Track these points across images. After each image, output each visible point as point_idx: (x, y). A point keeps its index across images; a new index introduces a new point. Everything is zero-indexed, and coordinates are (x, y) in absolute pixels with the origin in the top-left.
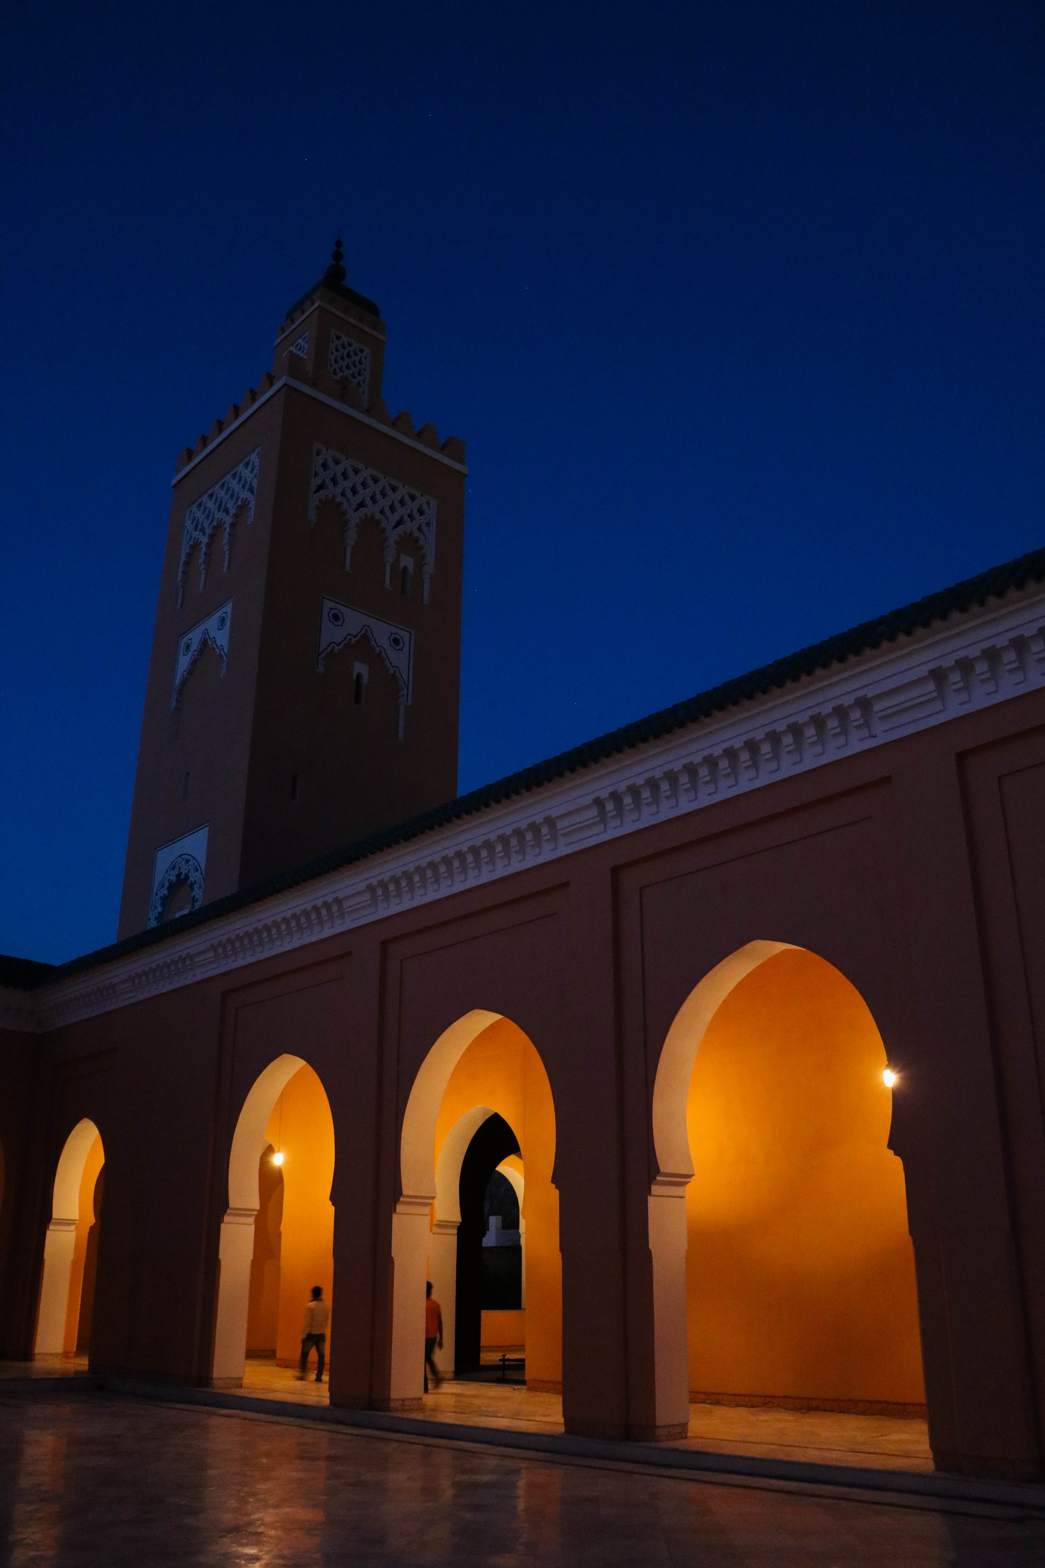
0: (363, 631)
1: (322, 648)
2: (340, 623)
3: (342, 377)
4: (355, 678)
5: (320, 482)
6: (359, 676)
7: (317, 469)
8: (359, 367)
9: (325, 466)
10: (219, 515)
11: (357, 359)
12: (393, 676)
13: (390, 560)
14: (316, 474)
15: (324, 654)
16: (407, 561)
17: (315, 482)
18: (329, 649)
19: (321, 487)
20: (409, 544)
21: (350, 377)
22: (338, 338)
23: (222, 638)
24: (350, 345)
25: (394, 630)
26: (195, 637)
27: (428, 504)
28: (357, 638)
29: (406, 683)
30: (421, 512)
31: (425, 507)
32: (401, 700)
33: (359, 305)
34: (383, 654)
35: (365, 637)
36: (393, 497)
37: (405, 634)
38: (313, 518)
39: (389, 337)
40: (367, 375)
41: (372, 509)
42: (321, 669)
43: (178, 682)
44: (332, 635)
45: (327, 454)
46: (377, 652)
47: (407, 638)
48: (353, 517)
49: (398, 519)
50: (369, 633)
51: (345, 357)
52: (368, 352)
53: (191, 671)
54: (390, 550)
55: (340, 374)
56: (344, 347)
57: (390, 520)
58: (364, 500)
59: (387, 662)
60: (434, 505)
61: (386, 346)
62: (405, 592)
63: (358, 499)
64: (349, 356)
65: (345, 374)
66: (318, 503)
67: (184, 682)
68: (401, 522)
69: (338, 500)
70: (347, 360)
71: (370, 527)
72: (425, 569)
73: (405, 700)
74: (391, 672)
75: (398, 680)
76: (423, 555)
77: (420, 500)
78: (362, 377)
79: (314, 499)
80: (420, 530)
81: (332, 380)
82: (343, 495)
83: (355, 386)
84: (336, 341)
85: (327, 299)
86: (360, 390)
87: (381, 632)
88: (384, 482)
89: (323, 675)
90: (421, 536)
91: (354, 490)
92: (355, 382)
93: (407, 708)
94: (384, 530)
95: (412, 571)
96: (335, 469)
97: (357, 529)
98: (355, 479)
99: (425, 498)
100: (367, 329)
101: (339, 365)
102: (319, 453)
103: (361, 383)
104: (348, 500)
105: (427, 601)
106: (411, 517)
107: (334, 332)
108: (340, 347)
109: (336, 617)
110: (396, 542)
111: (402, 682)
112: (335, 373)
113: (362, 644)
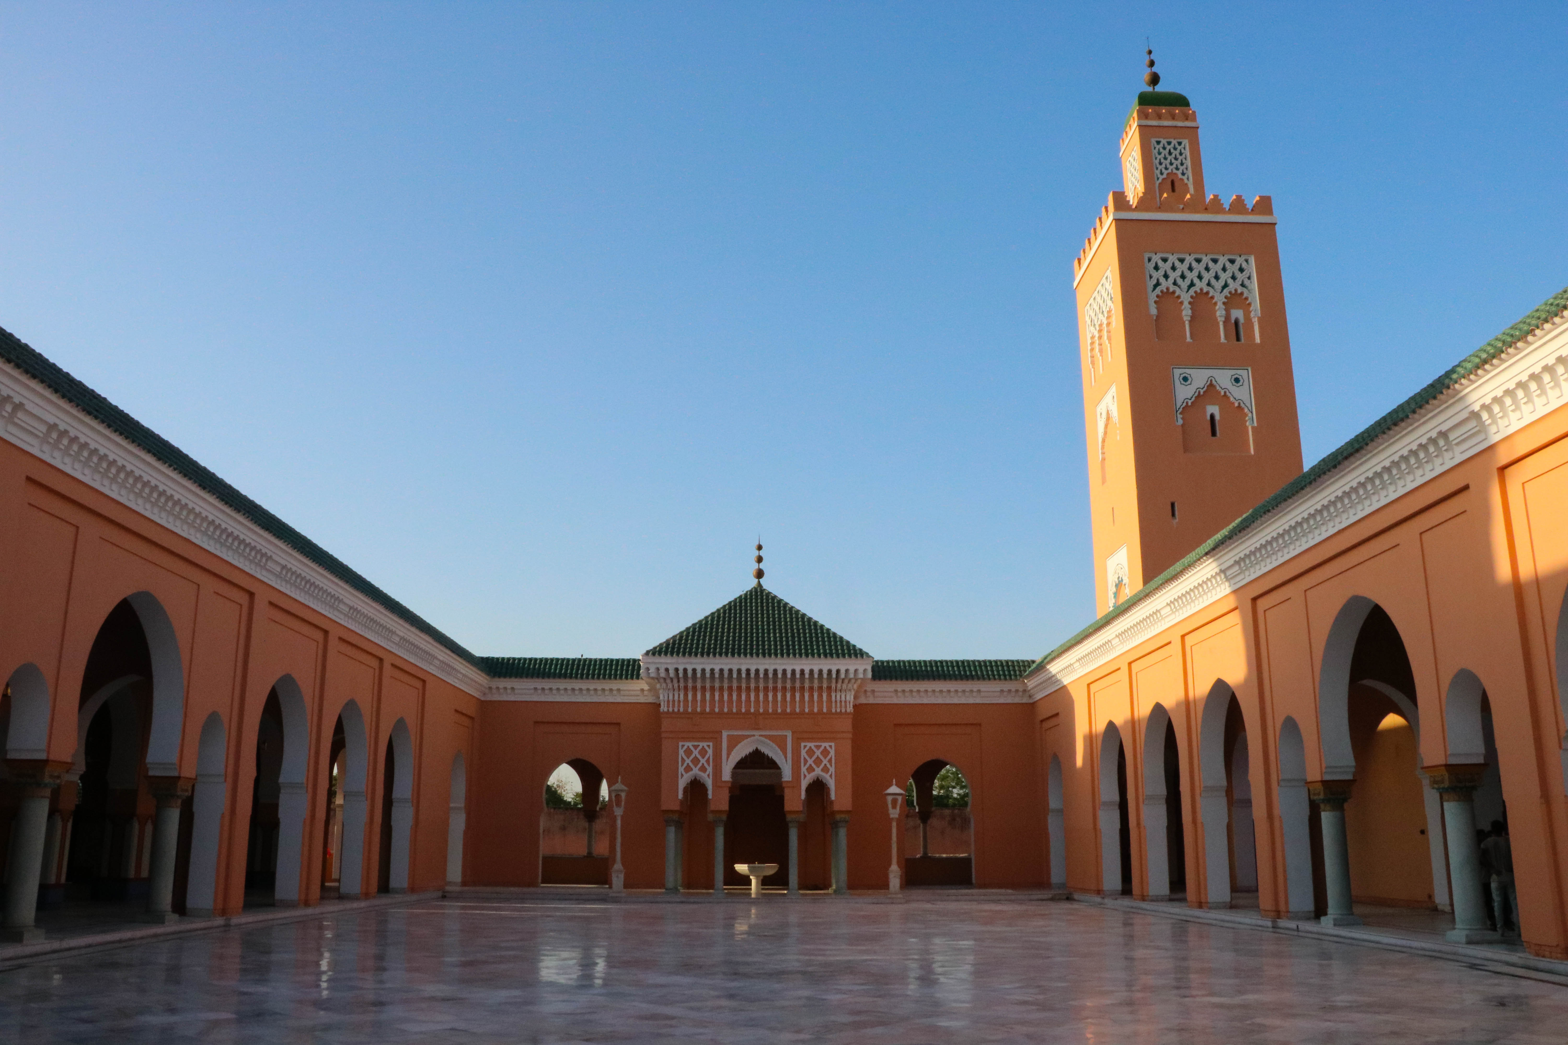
0: (1209, 382)
1: (1179, 404)
2: (1189, 382)
3: (1168, 174)
4: (1209, 418)
5: (1155, 282)
6: (1212, 417)
7: (1151, 273)
8: (1180, 158)
9: (1156, 268)
10: (1100, 316)
11: (1178, 152)
12: (1239, 406)
13: (1221, 320)
14: (1151, 277)
15: (1181, 410)
16: (1237, 314)
17: (1151, 282)
18: (1185, 404)
19: (1158, 284)
20: (1236, 299)
21: (1175, 171)
22: (1158, 143)
23: (1114, 412)
24: (1169, 143)
25: (1234, 372)
26: (1102, 408)
27: (1247, 261)
28: (1204, 389)
29: (1250, 408)
30: (1241, 270)
31: (1244, 265)
32: (1248, 424)
33: (1170, 105)
34: (1228, 393)
35: (1211, 386)
36: (1215, 268)
37: (1243, 373)
38: (1153, 311)
39: (1201, 121)
40: (1188, 163)
41: (1200, 285)
42: (1180, 422)
43: (1100, 440)
44: (1184, 393)
45: (1156, 258)
46: (1223, 393)
47: (1246, 375)
48: (1186, 298)
49: (1223, 283)
50: (1214, 382)
51: (1167, 156)
52: (1186, 142)
53: (1105, 433)
54: (1220, 312)
55: (1165, 172)
56: (1164, 148)
57: (1216, 287)
58: (1192, 281)
59: (1232, 399)
60: (1252, 260)
61: (1199, 130)
62: (1238, 339)
63: (1188, 282)
64: (1170, 153)
65: (1170, 171)
66: (1156, 299)
67: (1104, 441)
68: (1226, 285)
69: (1171, 290)
70: (1169, 158)
71: (1201, 300)
72: (1252, 315)
73: (1251, 422)
74: (1236, 405)
75: (1243, 409)
76: (1250, 304)
77: (1239, 260)
78: (1185, 166)
79: (1152, 297)
80: (1243, 285)
81: (1160, 180)
82: (1175, 283)
83: (1180, 176)
84: (1157, 147)
85: (1143, 115)
86: (1185, 178)
87: (1223, 378)
88: (1206, 259)
89: (1182, 426)
90: (1245, 290)
91: (1183, 277)
92: (1179, 173)
93: (1253, 428)
94: (1212, 298)
95: (1242, 320)
96: (1165, 267)
97: (1190, 306)
98: (1182, 268)
99: (1243, 257)
100: (1180, 124)
101: (1163, 166)
102: (1150, 260)
103: (1185, 171)
104: (1179, 287)
105: (1258, 340)
106: (1234, 278)
107: (1153, 141)
108: (1161, 150)
109: (1185, 379)
110: (1224, 303)
111: (1246, 410)
112: (1162, 174)
113: (1210, 391)
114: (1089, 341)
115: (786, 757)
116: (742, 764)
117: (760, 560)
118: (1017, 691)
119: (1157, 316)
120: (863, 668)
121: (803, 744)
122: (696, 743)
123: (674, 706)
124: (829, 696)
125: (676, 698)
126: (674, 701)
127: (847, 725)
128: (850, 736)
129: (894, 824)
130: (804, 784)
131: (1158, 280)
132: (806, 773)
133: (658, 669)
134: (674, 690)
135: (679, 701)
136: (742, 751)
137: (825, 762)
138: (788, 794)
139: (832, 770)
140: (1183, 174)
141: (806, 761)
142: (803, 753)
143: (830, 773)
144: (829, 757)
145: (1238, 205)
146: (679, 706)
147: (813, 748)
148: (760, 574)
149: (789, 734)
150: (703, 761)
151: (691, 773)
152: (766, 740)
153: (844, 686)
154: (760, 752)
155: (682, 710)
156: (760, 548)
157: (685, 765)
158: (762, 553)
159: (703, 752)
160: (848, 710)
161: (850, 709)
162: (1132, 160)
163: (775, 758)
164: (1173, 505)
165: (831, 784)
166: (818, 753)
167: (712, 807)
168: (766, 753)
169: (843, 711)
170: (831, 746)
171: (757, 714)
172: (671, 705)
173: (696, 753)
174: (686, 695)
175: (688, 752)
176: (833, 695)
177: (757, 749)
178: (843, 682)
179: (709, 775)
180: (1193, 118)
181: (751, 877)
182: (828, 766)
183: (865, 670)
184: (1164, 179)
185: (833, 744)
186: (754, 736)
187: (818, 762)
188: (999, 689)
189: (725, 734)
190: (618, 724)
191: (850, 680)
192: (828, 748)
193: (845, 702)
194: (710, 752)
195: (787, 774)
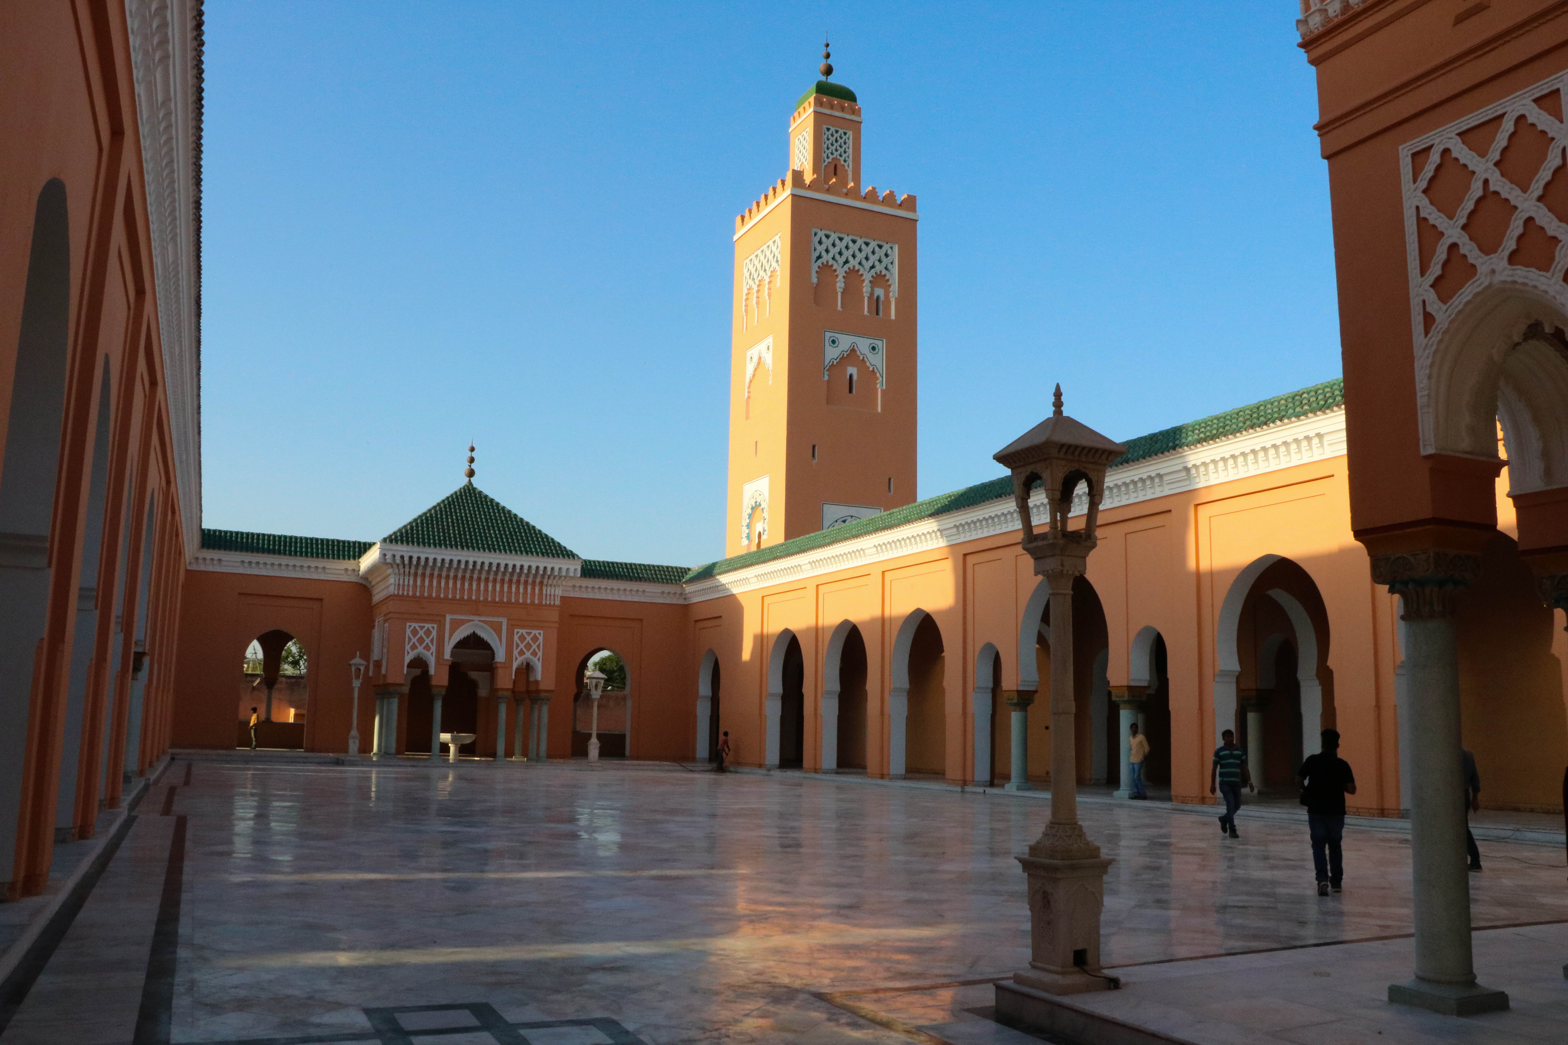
0: (852, 347)
1: (826, 362)
2: (836, 345)
3: (833, 159)
4: (848, 377)
5: (818, 254)
6: (851, 376)
7: (816, 246)
8: (844, 146)
9: (820, 242)
10: (762, 273)
11: (842, 141)
12: (873, 371)
13: (866, 295)
14: (815, 250)
15: (828, 367)
16: (879, 292)
17: (815, 255)
18: (831, 363)
19: (819, 257)
20: (879, 280)
21: (838, 157)
22: (828, 129)
23: (768, 358)
24: (837, 132)
25: (872, 341)
26: (754, 352)
27: (891, 248)
28: (848, 353)
29: (881, 374)
30: (887, 255)
31: (889, 252)
32: (878, 386)
33: (841, 98)
34: (865, 359)
35: (853, 350)
36: (867, 250)
37: (879, 343)
38: (815, 280)
39: (864, 116)
40: (850, 151)
41: (853, 263)
42: (826, 378)
43: (748, 380)
44: (832, 354)
45: (821, 234)
46: (861, 358)
47: (881, 344)
48: (841, 272)
49: (871, 265)
50: (855, 347)
51: (834, 142)
52: (850, 133)
53: (754, 375)
54: (866, 288)
55: (831, 157)
56: (832, 135)
57: (866, 267)
58: (847, 259)
59: (868, 364)
60: (896, 248)
61: (862, 125)
62: (877, 313)
63: (843, 259)
64: (836, 141)
65: (834, 156)
66: (817, 269)
67: (751, 381)
68: (873, 267)
69: (830, 264)
70: (835, 145)
71: (853, 275)
72: (891, 294)
73: (881, 385)
74: (871, 369)
75: (875, 374)
76: (890, 286)
77: (886, 247)
78: (847, 154)
79: (815, 267)
80: (886, 268)
81: (826, 163)
82: (833, 258)
83: (842, 162)
84: (827, 133)
85: (818, 103)
86: (846, 164)
87: (863, 345)
88: (860, 242)
89: (828, 381)
90: (887, 273)
91: (840, 253)
92: (842, 159)
93: (882, 390)
94: (862, 275)
95: (882, 298)
96: (827, 243)
97: (843, 280)
98: (841, 245)
99: (889, 245)
100: (848, 116)
101: (830, 151)
102: (815, 234)
103: (847, 159)
104: (836, 261)
105: (893, 317)
106: (880, 261)
107: (825, 127)
108: (830, 137)
109: (834, 342)
110: (870, 282)
111: (878, 375)
112: (828, 157)
113: (851, 356)
114: (745, 291)
115: (501, 642)
116: (462, 644)
117: (472, 460)
118: (675, 593)
119: (817, 285)
120: (574, 567)
121: (516, 630)
122: (422, 625)
123: (403, 590)
124: (541, 590)
125: (406, 582)
126: (404, 585)
127: (554, 616)
128: (557, 625)
129: (596, 704)
130: (515, 665)
131: (820, 253)
132: (517, 656)
133: (394, 556)
134: (404, 576)
135: (408, 585)
136: (462, 633)
137: (534, 647)
138: (500, 673)
139: (540, 654)
140: (845, 161)
141: (518, 646)
142: (516, 638)
143: (538, 657)
144: (537, 643)
145: (889, 199)
146: (408, 590)
147: (524, 634)
148: (471, 473)
149: (504, 621)
150: (427, 641)
151: (415, 651)
152: (486, 626)
153: (550, 582)
154: (477, 635)
155: (411, 594)
156: (472, 449)
157: (411, 643)
158: (474, 454)
159: (428, 633)
160: (556, 604)
161: (558, 602)
162: (802, 139)
163: (489, 641)
164: (814, 447)
165: (538, 666)
166: (528, 639)
167: (434, 682)
168: (482, 636)
169: (552, 603)
170: (540, 634)
171: (477, 601)
172: (401, 589)
173: (421, 633)
174: (415, 581)
175: (415, 632)
176: (544, 589)
177: (474, 632)
178: (549, 578)
179: (432, 654)
180: (856, 112)
181: (450, 745)
182: (537, 650)
183: (575, 570)
184: (829, 162)
185: (542, 632)
186: (474, 620)
187: (528, 647)
188: (660, 591)
189: (448, 618)
190: (321, 600)
191: (555, 577)
192: (538, 635)
193: (554, 596)
194: (434, 633)
195: (500, 656)
